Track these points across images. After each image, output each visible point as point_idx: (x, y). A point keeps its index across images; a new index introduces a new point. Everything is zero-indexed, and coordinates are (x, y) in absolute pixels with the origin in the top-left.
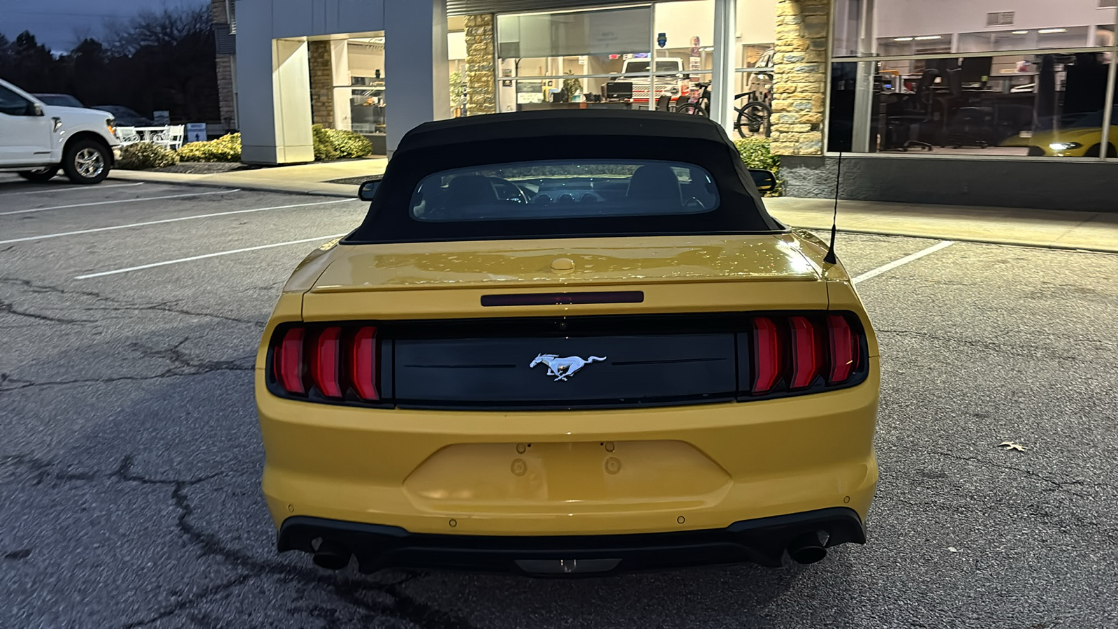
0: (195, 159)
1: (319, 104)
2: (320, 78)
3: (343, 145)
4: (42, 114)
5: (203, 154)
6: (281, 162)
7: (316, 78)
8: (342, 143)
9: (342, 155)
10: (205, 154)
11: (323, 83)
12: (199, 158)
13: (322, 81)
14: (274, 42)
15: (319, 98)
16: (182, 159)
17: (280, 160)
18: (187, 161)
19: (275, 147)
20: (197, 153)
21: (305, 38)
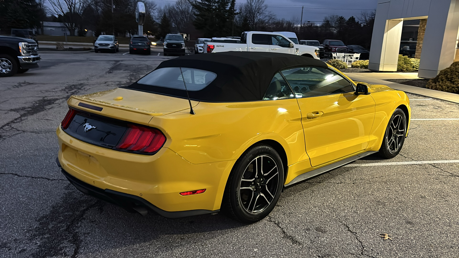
0: (357, 67)
1: (419, 47)
2: (422, 36)
3: (418, 65)
4: (293, 47)
5: (360, 65)
6: (381, 71)
7: (420, 36)
8: (417, 65)
9: (416, 70)
10: (361, 65)
11: (422, 38)
12: (359, 66)
13: (422, 37)
14: (387, 21)
15: (419, 45)
16: (352, 66)
17: (380, 70)
18: (354, 67)
19: (380, 64)
20: (358, 65)
21: (402, 19)
